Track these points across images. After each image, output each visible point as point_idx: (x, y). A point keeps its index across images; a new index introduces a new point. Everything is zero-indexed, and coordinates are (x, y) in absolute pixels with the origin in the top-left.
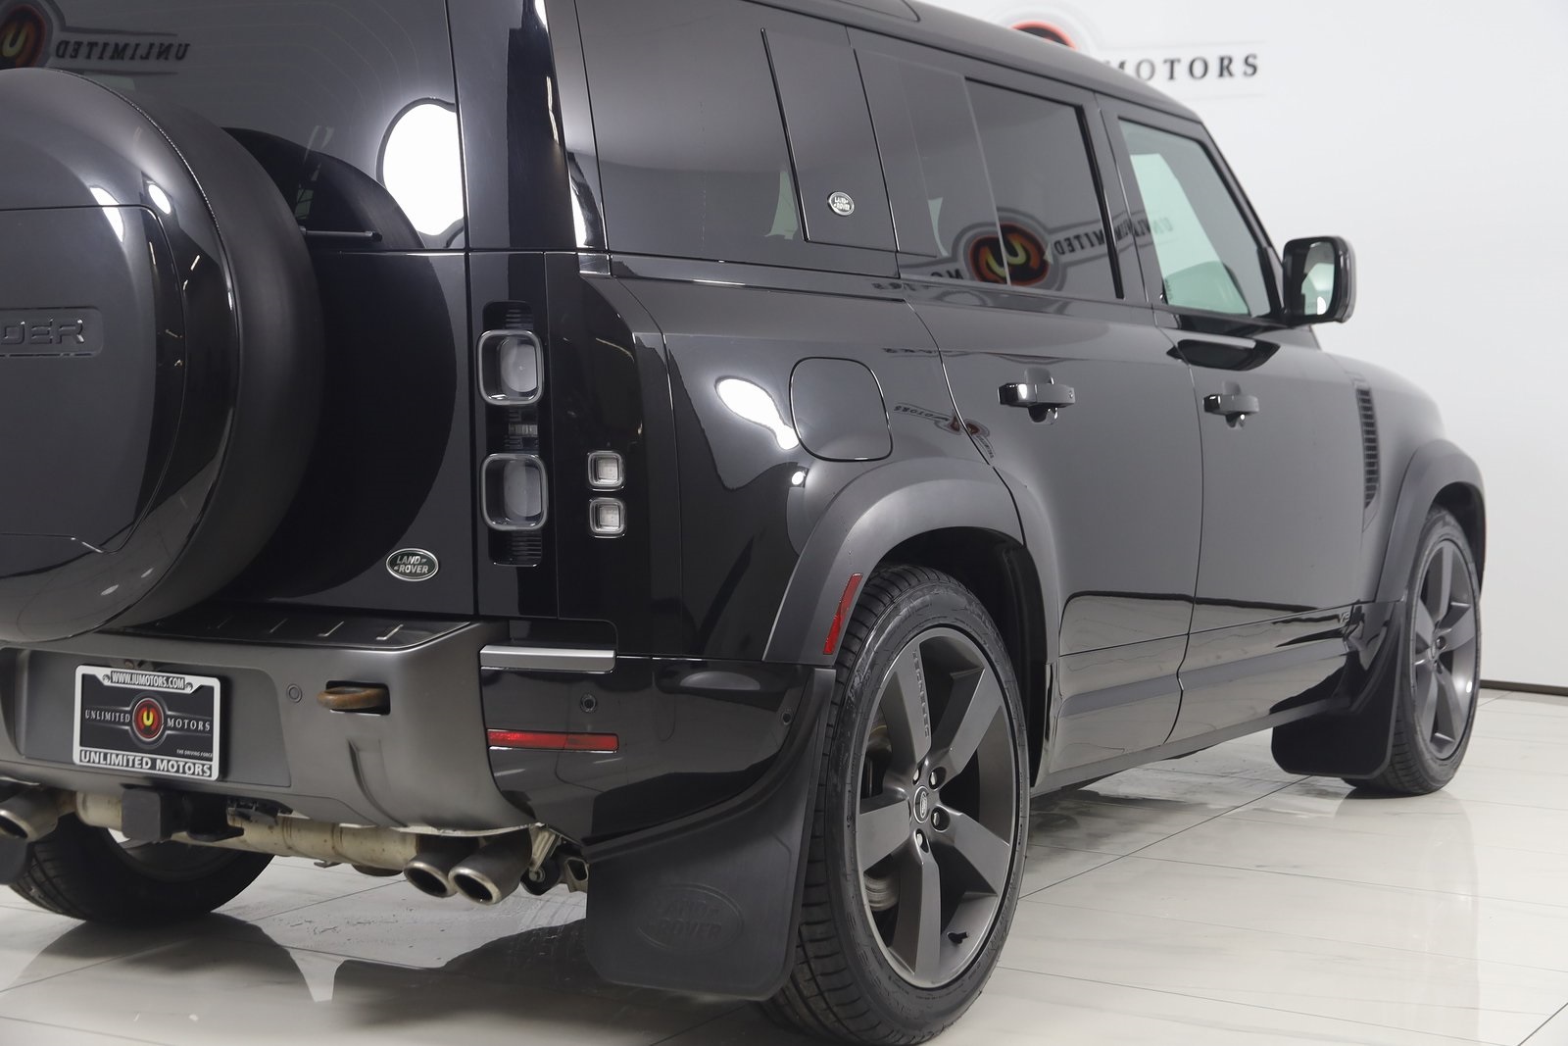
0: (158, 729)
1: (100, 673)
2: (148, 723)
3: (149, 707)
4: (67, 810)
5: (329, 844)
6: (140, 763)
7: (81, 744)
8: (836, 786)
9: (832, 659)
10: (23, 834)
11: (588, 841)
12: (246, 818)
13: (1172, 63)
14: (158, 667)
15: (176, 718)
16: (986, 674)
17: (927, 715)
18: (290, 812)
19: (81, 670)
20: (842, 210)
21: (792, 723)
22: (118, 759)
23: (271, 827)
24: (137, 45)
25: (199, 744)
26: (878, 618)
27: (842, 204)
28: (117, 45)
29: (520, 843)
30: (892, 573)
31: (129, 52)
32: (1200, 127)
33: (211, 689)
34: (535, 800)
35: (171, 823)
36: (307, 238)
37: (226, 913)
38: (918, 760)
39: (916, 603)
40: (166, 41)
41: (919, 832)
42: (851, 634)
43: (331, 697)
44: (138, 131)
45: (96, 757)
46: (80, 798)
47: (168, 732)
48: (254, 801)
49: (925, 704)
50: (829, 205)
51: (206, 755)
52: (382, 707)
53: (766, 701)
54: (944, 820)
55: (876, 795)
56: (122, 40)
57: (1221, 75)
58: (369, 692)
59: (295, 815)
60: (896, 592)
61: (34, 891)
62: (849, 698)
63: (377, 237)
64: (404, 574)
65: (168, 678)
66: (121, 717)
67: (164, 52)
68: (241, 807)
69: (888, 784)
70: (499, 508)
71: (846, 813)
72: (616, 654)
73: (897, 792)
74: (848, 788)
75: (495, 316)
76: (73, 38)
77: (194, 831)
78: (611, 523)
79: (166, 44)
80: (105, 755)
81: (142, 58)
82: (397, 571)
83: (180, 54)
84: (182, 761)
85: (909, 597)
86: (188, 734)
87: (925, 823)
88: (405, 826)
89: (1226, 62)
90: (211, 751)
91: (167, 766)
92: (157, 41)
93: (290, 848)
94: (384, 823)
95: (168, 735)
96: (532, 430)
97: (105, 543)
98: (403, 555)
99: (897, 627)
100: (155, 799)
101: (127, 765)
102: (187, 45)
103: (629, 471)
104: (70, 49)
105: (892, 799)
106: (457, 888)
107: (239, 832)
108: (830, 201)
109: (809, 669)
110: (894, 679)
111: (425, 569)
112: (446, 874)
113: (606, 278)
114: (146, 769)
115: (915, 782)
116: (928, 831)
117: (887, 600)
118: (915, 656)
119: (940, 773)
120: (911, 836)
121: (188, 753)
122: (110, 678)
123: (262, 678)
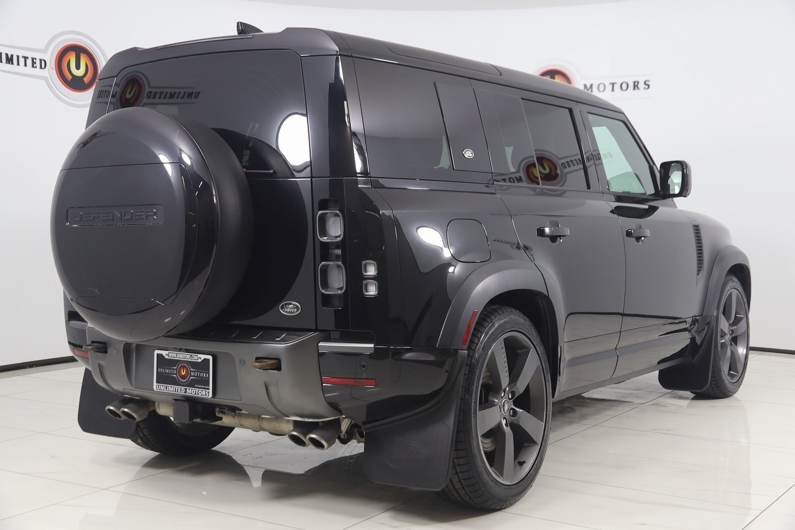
0: (187, 376)
1: (164, 353)
2: (183, 374)
3: (184, 367)
4: (152, 409)
5: (258, 424)
6: (180, 391)
7: (157, 383)
8: (468, 400)
9: (466, 346)
10: (134, 419)
11: (365, 423)
12: (224, 413)
13: (613, 84)
14: (187, 351)
15: (195, 372)
16: (532, 351)
17: (507, 369)
18: (241, 411)
19: (157, 352)
20: (469, 156)
21: (449, 374)
22: (171, 389)
23: (234, 417)
24: (179, 93)
25: (204, 383)
26: (486, 329)
27: (469, 154)
28: (171, 93)
29: (336, 424)
30: (492, 309)
31: (176, 95)
32: (623, 115)
33: (208, 360)
34: (342, 406)
35: (193, 414)
36: (246, 174)
37: (217, 450)
38: (503, 388)
39: (502, 321)
40: (191, 91)
41: (504, 418)
42: (474, 335)
43: (257, 364)
44: (178, 131)
45: (163, 387)
46: (157, 404)
47: (191, 378)
48: (227, 406)
49: (506, 364)
50: (463, 154)
51: (207, 387)
52: (278, 368)
53: (439, 364)
54: (515, 413)
55: (486, 403)
56: (173, 91)
57: (634, 89)
58: (273, 361)
59: (243, 412)
60: (493, 317)
61: (139, 441)
62: (473, 362)
63: (275, 172)
64: (287, 312)
65: (191, 355)
66: (172, 371)
67: (190, 95)
68: (222, 409)
69: (491, 398)
70: (325, 285)
71: (473, 411)
72: (375, 346)
73: (494, 402)
74: (473, 400)
75: (324, 205)
76: (153, 90)
77: (202, 418)
78: (372, 291)
79: (191, 92)
80: (166, 387)
81: (181, 98)
82: (284, 311)
83: (196, 96)
84: (197, 390)
85: (499, 319)
86: (199, 378)
87: (507, 415)
88: (288, 417)
89: (636, 84)
90: (209, 386)
91: (191, 392)
92: (187, 90)
93: (241, 425)
94: (280, 415)
95: (192, 379)
96: (339, 252)
97: (165, 301)
98: (286, 304)
99: (493, 332)
100: (186, 406)
101: (175, 391)
102: (199, 93)
103: (379, 269)
104: (152, 94)
105: (493, 405)
106: (310, 443)
107: (221, 419)
108: (464, 153)
109: (456, 351)
110: (493, 354)
111: (295, 310)
112: (305, 437)
113: (369, 188)
114: (183, 393)
115: (502, 397)
116: (508, 418)
117: (489, 321)
118: (501, 344)
119: (513, 393)
120: (501, 419)
121: (199, 386)
122: (168, 355)
123: (229, 355)
